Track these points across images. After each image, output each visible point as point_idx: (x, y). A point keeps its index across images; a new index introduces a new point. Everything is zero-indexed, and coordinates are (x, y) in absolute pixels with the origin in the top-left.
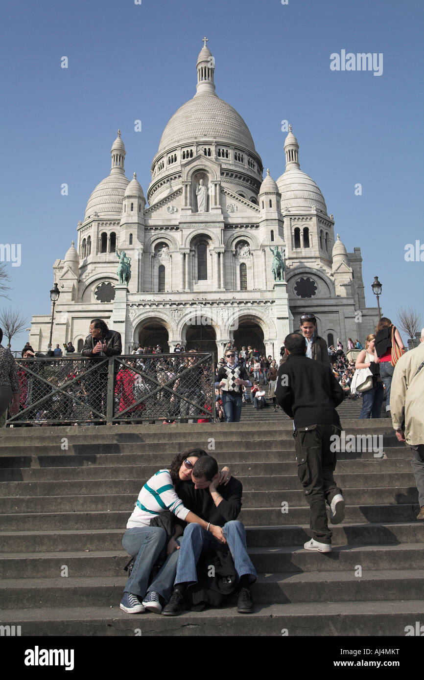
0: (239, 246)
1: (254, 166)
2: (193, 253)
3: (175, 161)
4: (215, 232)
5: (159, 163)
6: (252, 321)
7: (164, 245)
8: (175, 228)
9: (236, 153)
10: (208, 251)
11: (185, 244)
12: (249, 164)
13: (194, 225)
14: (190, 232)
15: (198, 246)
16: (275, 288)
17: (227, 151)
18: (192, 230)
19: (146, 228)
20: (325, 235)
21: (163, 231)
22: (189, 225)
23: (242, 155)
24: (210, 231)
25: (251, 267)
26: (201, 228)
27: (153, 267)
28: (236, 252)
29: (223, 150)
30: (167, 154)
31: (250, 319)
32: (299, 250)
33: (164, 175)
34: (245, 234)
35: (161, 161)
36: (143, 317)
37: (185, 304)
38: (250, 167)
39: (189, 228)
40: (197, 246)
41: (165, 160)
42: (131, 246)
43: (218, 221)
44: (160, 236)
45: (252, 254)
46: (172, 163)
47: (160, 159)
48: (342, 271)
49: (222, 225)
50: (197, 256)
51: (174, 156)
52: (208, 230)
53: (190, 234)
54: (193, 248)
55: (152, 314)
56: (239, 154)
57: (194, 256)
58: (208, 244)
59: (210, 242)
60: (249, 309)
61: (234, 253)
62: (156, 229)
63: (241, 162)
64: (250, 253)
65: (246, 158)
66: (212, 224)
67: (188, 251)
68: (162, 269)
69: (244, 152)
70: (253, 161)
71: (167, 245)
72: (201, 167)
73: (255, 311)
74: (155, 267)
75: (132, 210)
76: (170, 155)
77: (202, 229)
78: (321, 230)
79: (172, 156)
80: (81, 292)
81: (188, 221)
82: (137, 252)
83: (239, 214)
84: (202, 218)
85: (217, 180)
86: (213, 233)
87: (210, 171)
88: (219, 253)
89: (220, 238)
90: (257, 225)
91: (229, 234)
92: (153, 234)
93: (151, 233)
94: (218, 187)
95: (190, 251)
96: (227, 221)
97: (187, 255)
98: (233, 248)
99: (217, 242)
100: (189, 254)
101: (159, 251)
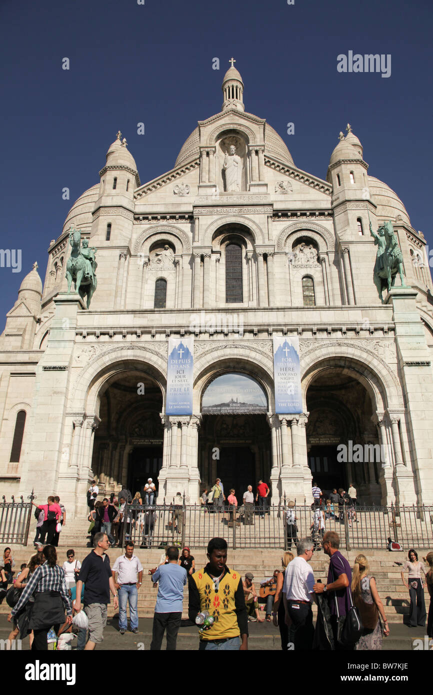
0: (299, 246)
2: (217, 256)
4: (257, 222)
7: (167, 246)
8: (187, 216)
10: (244, 254)
11: (203, 240)
13: (219, 209)
14: (213, 221)
15: (227, 246)
18: (216, 217)
19: (137, 216)
21: (164, 222)
22: (211, 209)
24: (248, 219)
26: (232, 214)
27: (143, 280)
28: (295, 255)
39: (211, 214)
40: (224, 246)
42: (107, 243)
43: (262, 202)
44: (160, 230)
45: (323, 260)
49: (269, 210)
50: (223, 260)
52: (244, 217)
53: (212, 223)
54: (217, 248)
57: (218, 260)
61: (291, 257)
62: (155, 218)
64: (319, 258)
66: (250, 208)
67: (208, 251)
68: (161, 283)
71: (172, 246)
72: (232, 127)
74: (149, 281)
75: (115, 188)
77: (234, 216)
80: (40, 336)
81: (209, 204)
82: (117, 252)
83: (296, 197)
84: (235, 199)
85: (258, 144)
86: (254, 222)
87: (247, 132)
88: (265, 256)
89: (265, 231)
90: (330, 212)
91: (281, 226)
92: (149, 226)
93: (145, 225)
94: (261, 155)
95: (213, 252)
96: (277, 206)
97: (206, 259)
98: (288, 248)
99: (261, 237)
100: (210, 257)
101: (157, 255)
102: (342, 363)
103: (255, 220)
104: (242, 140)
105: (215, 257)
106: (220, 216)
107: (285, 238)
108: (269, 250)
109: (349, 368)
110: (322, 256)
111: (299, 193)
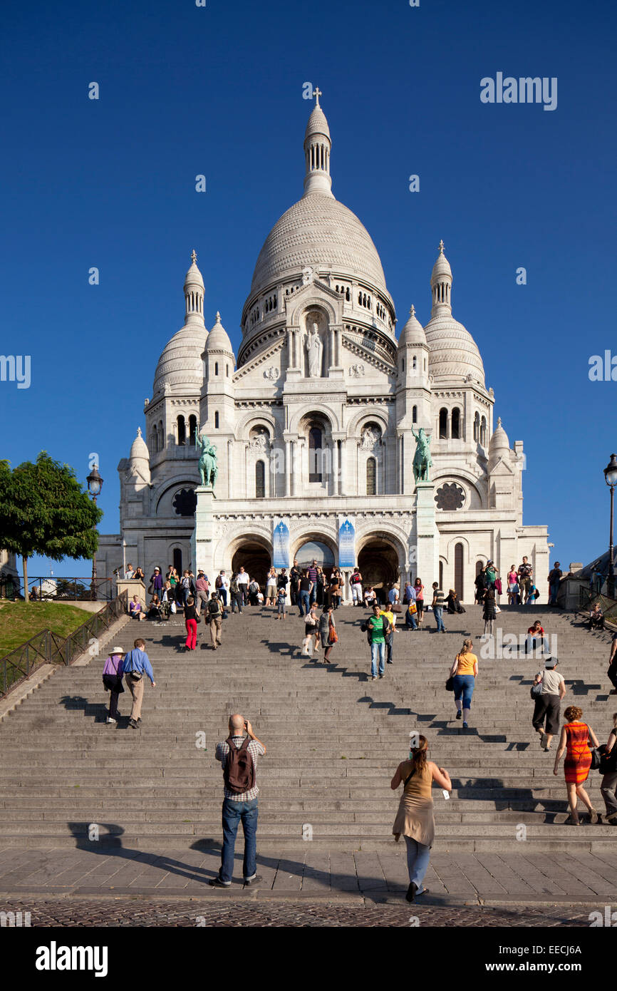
0: (366, 430)
1: (384, 315)
2: (302, 441)
3: (275, 308)
4: (334, 410)
5: (252, 311)
6: (384, 540)
7: (262, 431)
8: (277, 403)
9: (360, 293)
10: (323, 439)
11: (292, 427)
12: (378, 313)
13: (303, 397)
14: (299, 408)
15: (310, 431)
16: (419, 492)
17: (348, 289)
18: (301, 405)
19: (237, 402)
20: (481, 419)
21: (259, 408)
22: (296, 397)
23: (369, 297)
24: (327, 407)
25: (382, 463)
26: (314, 402)
27: (247, 462)
28: (363, 440)
29: (343, 288)
30: (264, 295)
31: (380, 537)
32: (444, 441)
33: (259, 329)
34: (375, 412)
35: (255, 308)
36: (237, 534)
37: (293, 515)
38: (379, 317)
39: (297, 401)
40: (307, 430)
41: (261, 305)
42: (216, 431)
43: (338, 391)
44: (256, 415)
45: (384, 444)
46: (270, 310)
47: (253, 305)
48: (500, 473)
49: (344, 398)
50: (307, 444)
51: (273, 298)
52: (323, 405)
53: (298, 411)
54: (302, 434)
55: (248, 531)
56: (365, 295)
57: (303, 445)
58: (324, 428)
59: (326, 425)
60: (380, 523)
61: (359, 441)
62: (251, 404)
63: (367, 308)
64: (381, 442)
65: (375, 301)
66: (328, 396)
67: (295, 438)
68: (260, 465)
69: (372, 291)
70: (383, 307)
71: (266, 431)
72: (315, 302)
73: (387, 526)
74: (251, 463)
75: (216, 373)
76: (266, 297)
77: (316, 404)
78: (476, 412)
79: (271, 298)
80: (155, 502)
81: (296, 392)
82: (226, 439)
83: (368, 381)
84: (317, 386)
85: (337, 324)
86: (331, 410)
87: (328, 308)
88: (339, 442)
89: (340, 419)
90: (394, 397)
91: (354, 412)
92: (247, 411)
93: (244, 411)
94: (340, 337)
95: (299, 438)
96: (351, 392)
97: (295, 445)
98: (358, 434)
99: (336, 425)
100: (297, 443)
101: (255, 438)
102: (381, 535)
103: (332, 408)
104: (323, 316)
105: (300, 442)
106: (304, 405)
107: (356, 423)
108: (342, 437)
109: (385, 538)
110: (383, 440)
111: (370, 377)
